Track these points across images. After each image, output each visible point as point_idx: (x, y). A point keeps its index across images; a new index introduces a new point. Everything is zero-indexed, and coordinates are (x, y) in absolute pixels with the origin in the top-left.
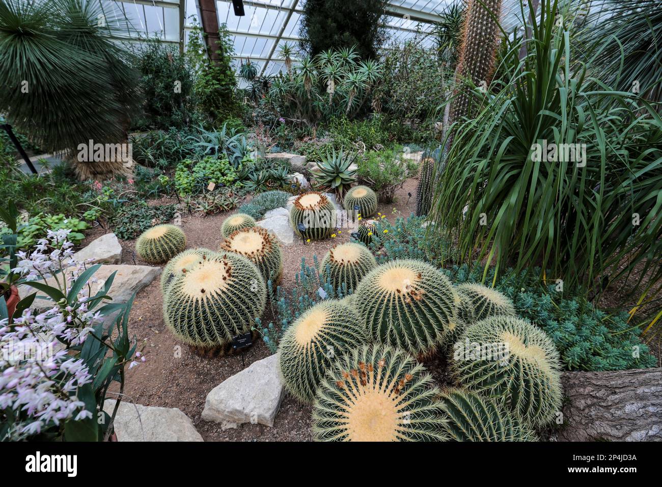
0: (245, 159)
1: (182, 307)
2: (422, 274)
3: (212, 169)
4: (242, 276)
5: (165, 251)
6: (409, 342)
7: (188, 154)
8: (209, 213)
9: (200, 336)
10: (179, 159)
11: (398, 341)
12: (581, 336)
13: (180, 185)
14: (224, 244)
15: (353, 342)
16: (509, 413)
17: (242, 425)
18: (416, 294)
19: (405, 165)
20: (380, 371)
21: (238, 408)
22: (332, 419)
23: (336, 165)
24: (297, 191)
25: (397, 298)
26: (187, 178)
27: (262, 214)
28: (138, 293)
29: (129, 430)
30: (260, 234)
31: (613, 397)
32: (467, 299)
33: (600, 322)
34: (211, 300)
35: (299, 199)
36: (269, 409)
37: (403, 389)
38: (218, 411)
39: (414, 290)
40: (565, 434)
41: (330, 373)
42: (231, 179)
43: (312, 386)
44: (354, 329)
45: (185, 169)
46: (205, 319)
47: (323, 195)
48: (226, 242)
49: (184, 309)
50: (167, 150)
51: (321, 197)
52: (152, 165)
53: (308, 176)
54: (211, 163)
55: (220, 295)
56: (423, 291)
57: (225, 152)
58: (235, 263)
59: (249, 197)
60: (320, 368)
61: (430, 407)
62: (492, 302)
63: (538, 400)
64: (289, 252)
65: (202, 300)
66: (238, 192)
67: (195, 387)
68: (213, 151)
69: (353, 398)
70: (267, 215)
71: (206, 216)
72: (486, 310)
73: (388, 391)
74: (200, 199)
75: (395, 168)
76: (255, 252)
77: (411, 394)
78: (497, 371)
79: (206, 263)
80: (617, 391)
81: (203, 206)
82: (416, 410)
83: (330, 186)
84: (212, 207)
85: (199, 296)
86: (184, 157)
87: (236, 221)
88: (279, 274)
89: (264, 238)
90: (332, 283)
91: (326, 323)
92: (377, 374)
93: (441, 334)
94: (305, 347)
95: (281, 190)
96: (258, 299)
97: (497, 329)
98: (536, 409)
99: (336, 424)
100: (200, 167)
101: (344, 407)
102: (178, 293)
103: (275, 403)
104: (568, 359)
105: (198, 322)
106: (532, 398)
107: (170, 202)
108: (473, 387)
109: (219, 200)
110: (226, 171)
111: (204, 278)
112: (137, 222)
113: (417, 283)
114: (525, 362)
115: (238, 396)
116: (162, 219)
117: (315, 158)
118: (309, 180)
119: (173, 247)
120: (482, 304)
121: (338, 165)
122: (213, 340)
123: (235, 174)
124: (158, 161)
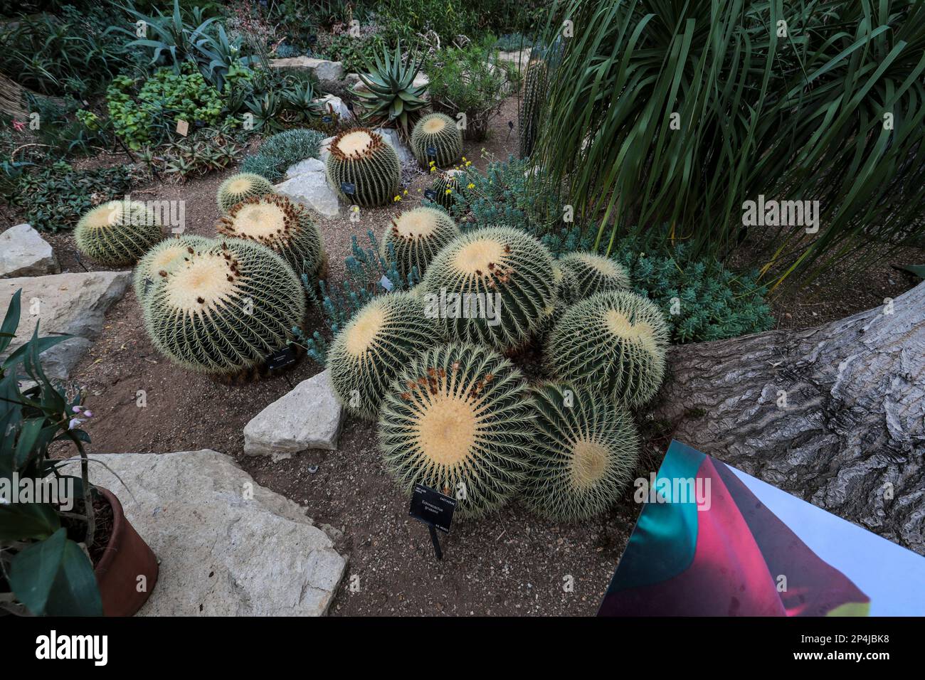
0: (232, 73)
1: (175, 327)
2: (511, 246)
3: (176, 93)
4: (259, 273)
5: (128, 244)
6: (495, 336)
7: (120, 64)
8: (190, 177)
9: (215, 360)
10: (108, 77)
11: (481, 336)
12: (701, 304)
13: (123, 128)
14: (222, 226)
15: (423, 343)
16: (604, 399)
17: (298, 454)
18: (502, 274)
19: (504, 72)
20: (454, 374)
21: (287, 438)
22: (399, 435)
23: (391, 78)
24: (334, 127)
25: (477, 281)
26: (132, 113)
27: (283, 172)
28: (106, 313)
29: (144, 484)
30: (278, 205)
31: (717, 367)
32: (572, 273)
33: (727, 285)
34: (217, 312)
35: (337, 141)
36: (328, 432)
37: (483, 392)
38: (264, 445)
39: (500, 269)
40: (662, 409)
41: (395, 384)
42: (215, 112)
43: (375, 401)
44: (423, 328)
45: (125, 97)
46: (215, 337)
47: (377, 132)
48: (225, 222)
49: (178, 329)
50: (76, 58)
51: (372, 137)
52: (58, 92)
53: (348, 99)
54: (170, 82)
55: (229, 304)
56: (511, 269)
57: (191, 59)
58: (243, 252)
59: (255, 144)
60: (382, 379)
61: (515, 406)
62: (602, 274)
63: (636, 382)
64: (335, 230)
65: (203, 313)
66: (233, 136)
67: (229, 420)
68: (167, 59)
69: (423, 410)
70: (291, 172)
71: (187, 181)
72: (594, 286)
73: (465, 396)
74: (167, 153)
75: (487, 80)
76: (275, 234)
77: (492, 396)
78: (596, 356)
79: (196, 259)
80: (722, 360)
81: (176, 166)
82: (497, 412)
83: (386, 117)
84: (193, 165)
85: (198, 308)
86: (116, 73)
87: (238, 186)
88: (322, 263)
89: (286, 211)
90: (400, 267)
91: (384, 324)
92: (450, 378)
93: (536, 321)
94: (360, 357)
95: (306, 127)
96: (291, 303)
97: (602, 308)
98: (633, 391)
99: (405, 439)
100: (152, 91)
101: (413, 420)
102: (163, 308)
103: (335, 425)
104: (682, 331)
105: (206, 344)
106: (631, 380)
107: (116, 160)
108: (568, 377)
109: (203, 151)
110: (204, 97)
111: (198, 282)
112: (65, 200)
113: (504, 259)
114: (628, 342)
115: (285, 424)
116: (110, 192)
117: (357, 65)
118: (350, 107)
119: (142, 237)
120: (591, 277)
121: (395, 77)
122: (237, 363)
123: (219, 101)
124: (65, 82)
